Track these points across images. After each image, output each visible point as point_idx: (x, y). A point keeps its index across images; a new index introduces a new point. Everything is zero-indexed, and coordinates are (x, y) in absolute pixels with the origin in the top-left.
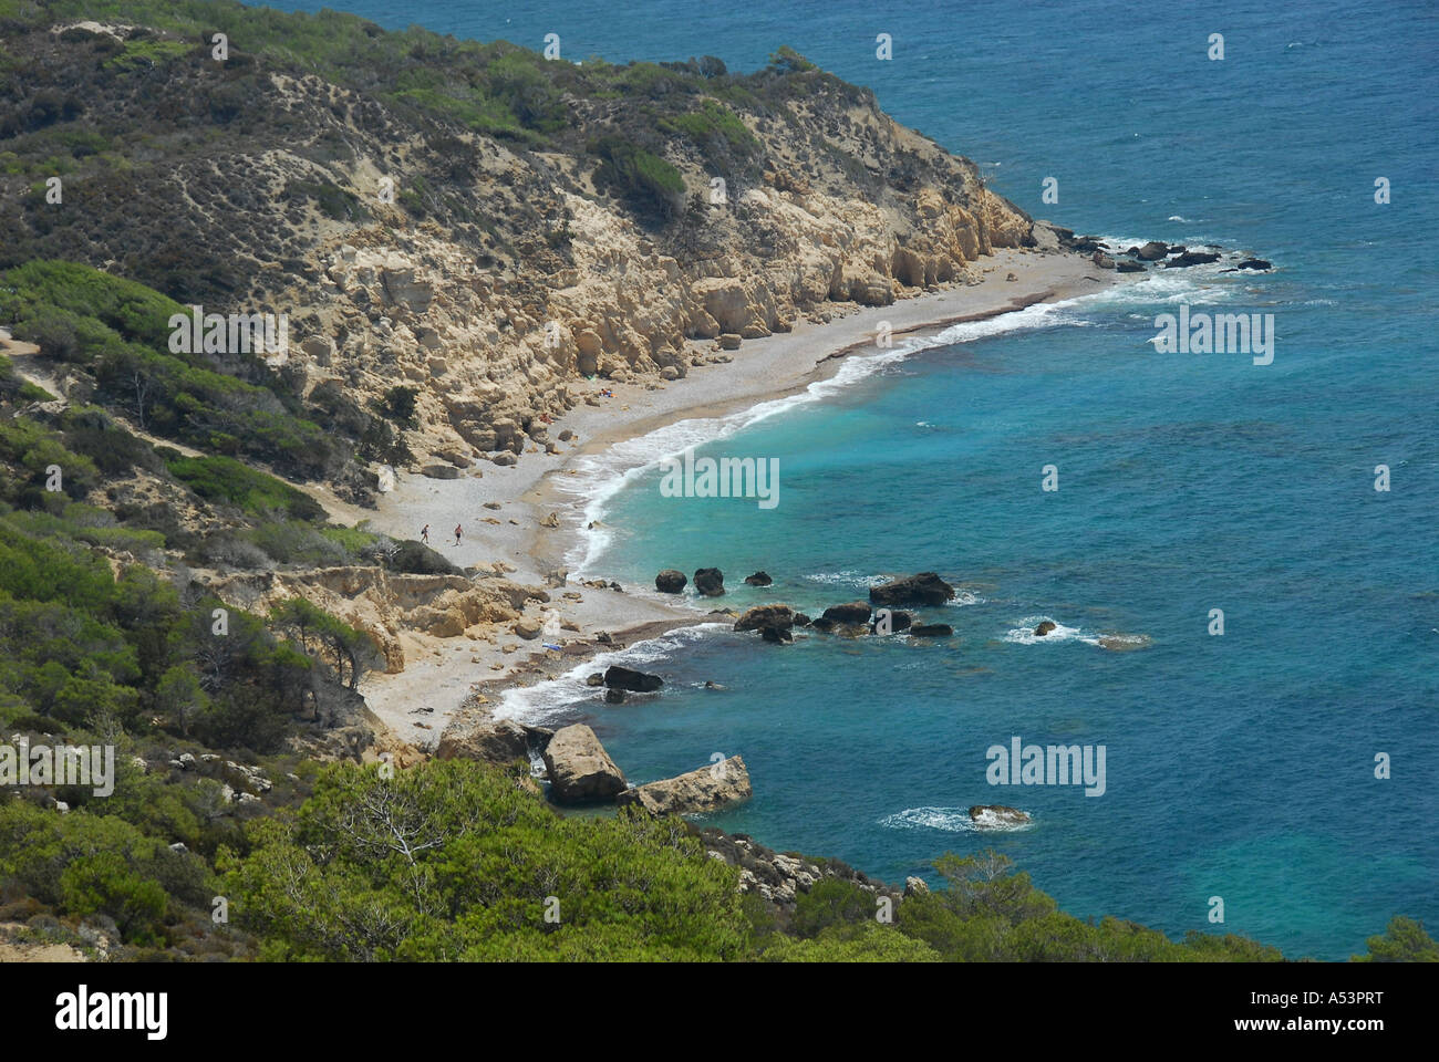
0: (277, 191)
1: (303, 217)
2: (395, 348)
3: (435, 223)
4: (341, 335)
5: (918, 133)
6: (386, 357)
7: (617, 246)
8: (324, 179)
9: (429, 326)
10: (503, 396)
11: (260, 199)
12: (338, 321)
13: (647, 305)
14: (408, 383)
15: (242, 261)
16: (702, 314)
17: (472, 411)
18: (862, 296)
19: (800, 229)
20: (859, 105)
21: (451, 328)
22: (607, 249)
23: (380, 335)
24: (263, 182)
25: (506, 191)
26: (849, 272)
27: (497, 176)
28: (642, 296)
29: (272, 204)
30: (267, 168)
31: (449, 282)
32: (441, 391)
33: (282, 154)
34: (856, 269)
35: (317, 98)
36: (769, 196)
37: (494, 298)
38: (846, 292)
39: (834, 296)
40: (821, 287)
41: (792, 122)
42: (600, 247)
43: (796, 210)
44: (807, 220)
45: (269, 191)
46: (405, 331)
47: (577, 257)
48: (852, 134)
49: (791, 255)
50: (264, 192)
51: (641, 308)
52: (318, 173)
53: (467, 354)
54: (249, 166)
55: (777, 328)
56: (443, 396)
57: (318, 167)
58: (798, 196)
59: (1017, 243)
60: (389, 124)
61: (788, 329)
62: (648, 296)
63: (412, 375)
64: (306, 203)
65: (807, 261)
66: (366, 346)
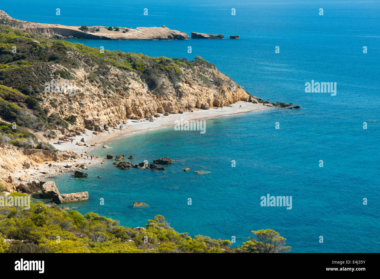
0: (53, 72)
1: (57, 78)
2: (74, 107)
3: (96, 83)
4: (61, 103)
5: (226, 75)
6: (71, 109)
7: (140, 91)
8: (66, 71)
9: (83, 103)
10: (99, 119)
11: (49, 74)
12: (61, 100)
13: (146, 105)
14: (75, 115)
15: (42, 86)
16: (161, 108)
17: (90, 122)
18: (203, 107)
19: (190, 92)
20: (211, 68)
21: (89, 104)
22: (138, 92)
23: (70, 104)
24: (50, 70)
25: (116, 78)
26: (201, 102)
27: (115, 75)
28: (146, 103)
29: (51, 75)
30: (52, 67)
31: (91, 94)
32: (83, 117)
33: (58, 65)
34: (203, 101)
35: (76, 56)
36: (183, 85)
37: (103, 99)
38: (200, 106)
39: (196, 107)
40: (194, 105)
41: (194, 70)
42: (136, 91)
43: (190, 88)
44: (192, 90)
45: (51, 72)
46: (77, 103)
47: (130, 93)
48: (208, 74)
49: (186, 97)
50: (50, 72)
51: (145, 105)
52: (65, 69)
53: (92, 110)
54: (49, 67)
55: (180, 112)
56: (84, 118)
57: (65, 68)
58: (190, 85)
59: (248, 100)
60: (92, 62)
61: (182, 113)
62: (147, 103)
63: (78, 113)
64: (59, 75)
65: (190, 99)
66: (67, 106)
